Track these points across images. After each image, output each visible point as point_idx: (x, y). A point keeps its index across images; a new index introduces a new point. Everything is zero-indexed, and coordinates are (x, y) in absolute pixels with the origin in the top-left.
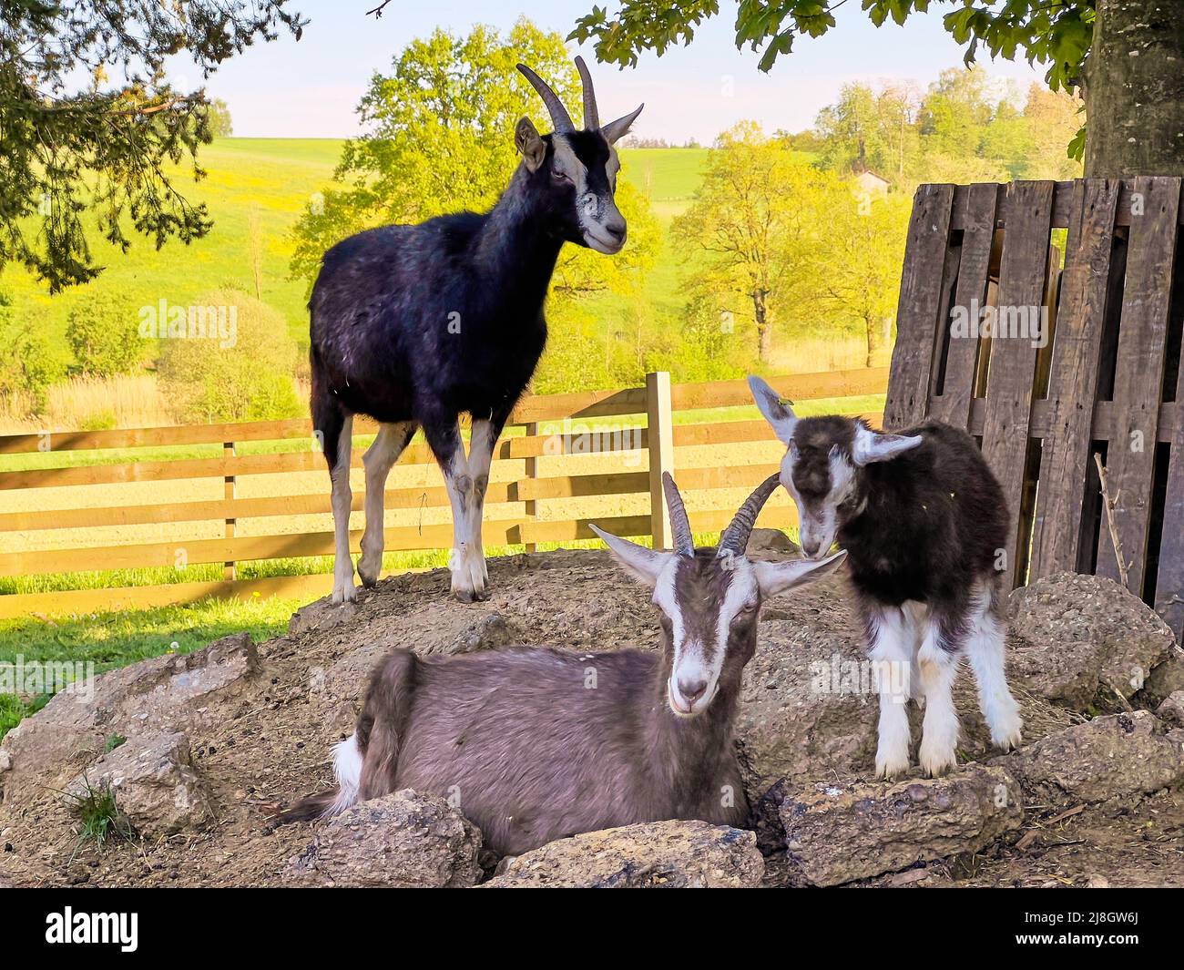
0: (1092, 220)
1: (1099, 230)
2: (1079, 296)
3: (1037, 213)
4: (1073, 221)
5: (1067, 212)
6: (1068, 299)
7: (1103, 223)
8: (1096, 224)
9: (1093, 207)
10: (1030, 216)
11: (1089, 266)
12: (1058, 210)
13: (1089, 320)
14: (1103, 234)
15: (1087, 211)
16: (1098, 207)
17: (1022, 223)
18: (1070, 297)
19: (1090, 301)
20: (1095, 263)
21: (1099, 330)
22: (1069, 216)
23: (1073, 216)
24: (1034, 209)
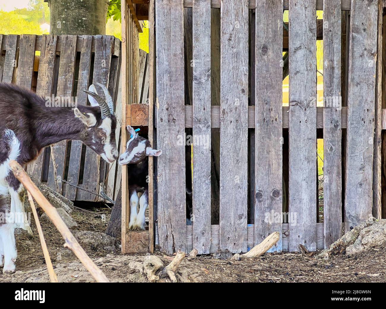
0: (48, 49)
1: (51, 52)
2: (44, 74)
3: (30, 45)
4: (42, 49)
5: (41, 45)
6: (41, 75)
7: (52, 50)
8: (50, 50)
9: (48, 44)
10: (28, 47)
11: (47, 64)
12: (37, 45)
13: (48, 83)
14: (52, 54)
15: (47, 45)
16: (50, 44)
17: (25, 49)
18: (41, 74)
19: (48, 76)
20: (49, 63)
21: (51, 86)
22: (41, 47)
23: (42, 47)
24: (29, 44)
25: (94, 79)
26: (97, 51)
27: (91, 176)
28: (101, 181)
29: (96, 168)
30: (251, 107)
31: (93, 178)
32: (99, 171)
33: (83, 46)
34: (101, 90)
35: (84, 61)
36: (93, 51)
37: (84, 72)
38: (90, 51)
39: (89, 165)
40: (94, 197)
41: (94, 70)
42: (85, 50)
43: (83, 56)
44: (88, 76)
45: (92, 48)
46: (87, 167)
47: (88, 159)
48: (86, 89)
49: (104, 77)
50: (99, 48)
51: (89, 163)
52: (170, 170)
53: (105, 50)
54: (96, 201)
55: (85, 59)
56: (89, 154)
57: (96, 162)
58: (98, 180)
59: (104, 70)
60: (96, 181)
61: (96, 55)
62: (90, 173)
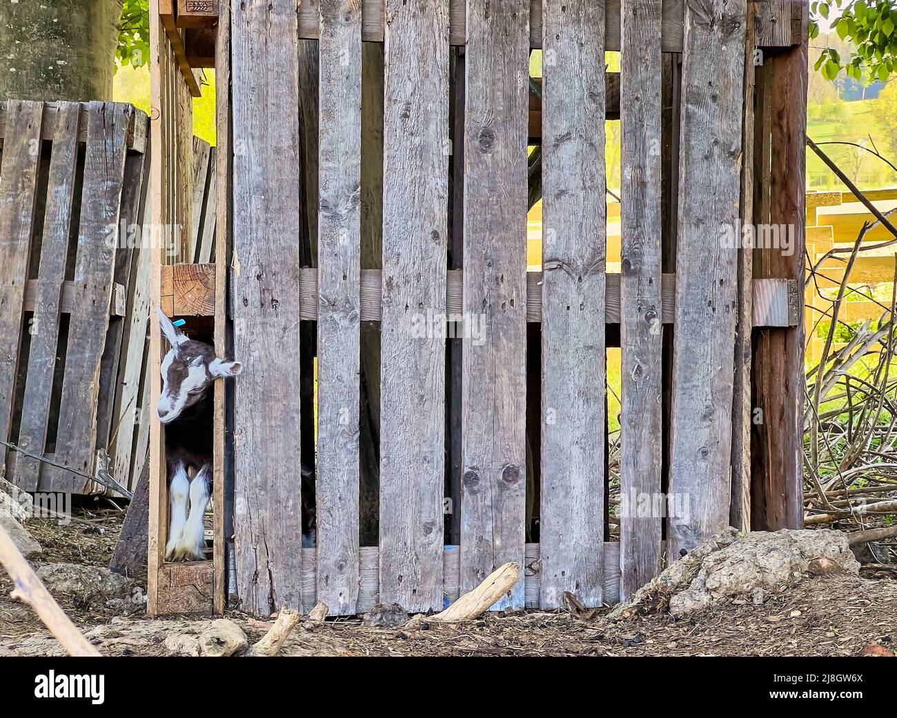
25: (85, 205)
26: (91, 140)
27: (77, 435)
28: (99, 446)
29: (89, 414)
30: (455, 272)
31: (80, 438)
32: (95, 421)
33: (58, 126)
34: (102, 232)
35: (59, 163)
36: (82, 140)
37: (60, 188)
38: (74, 139)
39: (70, 406)
40: (82, 483)
41: (84, 183)
42: (64, 137)
43: (59, 150)
44: (69, 199)
45: (79, 132)
46: (66, 413)
47: (69, 395)
48: (64, 227)
49: (109, 202)
50: (96, 131)
51: (72, 404)
52: (264, 418)
53: (110, 138)
54: (86, 493)
55: (63, 158)
56: (70, 383)
57: (87, 400)
58: (93, 444)
59: (110, 183)
60: (88, 445)
61: (88, 148)
62: (72, 428)
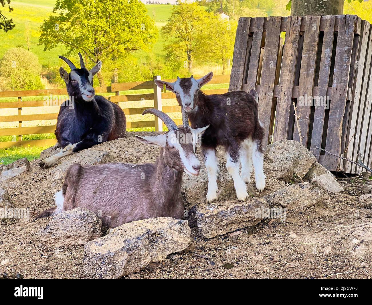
0: (293, 29)
1: (295, 32)
2: (289, 53)
3: (276, 27)
4: (287, 30)
5: (286, 27)
6: (286, 54)
7: (296, 30)
8: (294, 30)
9: (293, 25)
10: (274, 28)
11: (292, 44)
12: (283, 26)
13: (292, 60)
14: (296, 34)
15: (292, 26)
16: (295, 25)
17: (272, 30)
18: (286, 53)
19: (292, 55)
20: (294, 43)
21: (295, 64)
22: (286, 28)
23: (287, 28)
24: (275, 25)
25: (337, 56)
26: (340, 30)
27: (333, 148)
28: (342, 153)
29: (338, 140)
31: (335, 149)
32: (340, 142)
33: (326, 25)
34: (344, 67)
35: (327, 40)
36: (336, 30)
37: (327, 50)
38: (333, 30)
39: (331, 136)
40: (335, 167)
41: (337, 48)
42: (329, 29)
43: (327, 35)
44: (331, 54)
45: (335, 27)
46: (329, 139)
47: (330, 132)
48: (328, 66)
49: (347, 55)
50: (342, 26)
51: (331, 135)
53: (348, 29)
54: (337, 171)
55: (328, 38)
56: (330, 127)
57: (338, 134)
58: (340, 152)
59: (347, 47)
60: (338, 152)
61: (339, 33)
62: (331, 145)
